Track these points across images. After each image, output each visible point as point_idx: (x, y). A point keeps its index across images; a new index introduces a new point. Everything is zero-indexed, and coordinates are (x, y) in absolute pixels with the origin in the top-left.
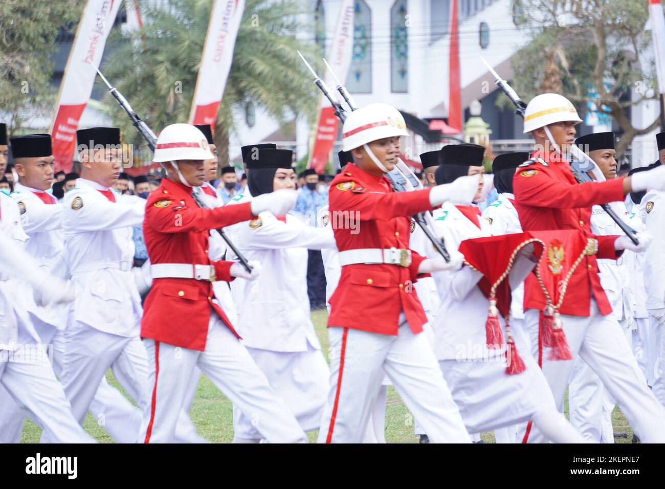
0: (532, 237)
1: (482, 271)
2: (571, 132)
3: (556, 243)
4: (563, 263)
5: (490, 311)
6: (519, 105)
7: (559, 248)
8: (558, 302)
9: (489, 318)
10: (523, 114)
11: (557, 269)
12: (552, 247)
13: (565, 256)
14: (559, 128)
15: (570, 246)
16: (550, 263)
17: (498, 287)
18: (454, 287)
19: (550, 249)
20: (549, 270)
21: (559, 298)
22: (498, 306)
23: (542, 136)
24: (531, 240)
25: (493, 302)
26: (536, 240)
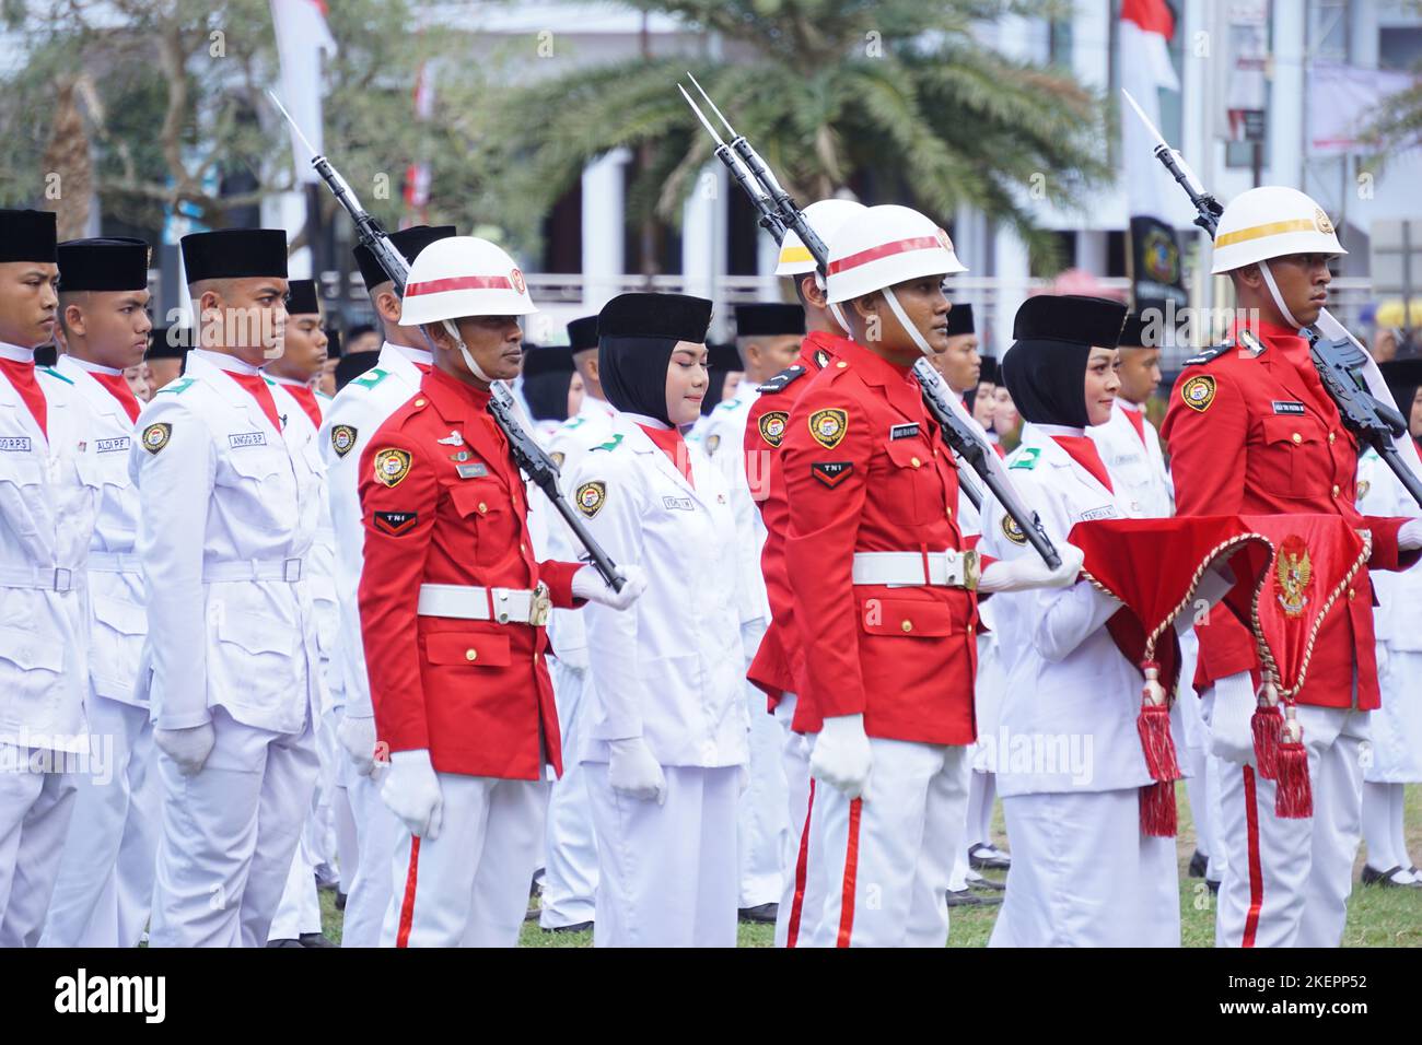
0: (1247, 530)
1: (1123, 597)
2: (1321, 278)
3: (1295, 545)
4: (1308, 590)
5: (1147, 694)
6: (1203, 206)
7: (1300, 558)
8: (1297, 682)
9: (1145, 709)
10: (1212, 226)
11: (1294, 607)
12: (1287, 555)
13: (1312, 574)
14: (1292, 269)
15: (1324, 553)
16: (1280, 590)
17: (1160, 636)
18: (1050, 630)
19: (1282, 557)
20: (1278, 604)
21: (1298, 672)
22: (1161, 680)
23: (1251, 283)
24: (1245, 536)
25: (1151, 672)
26: (1256, 535)
